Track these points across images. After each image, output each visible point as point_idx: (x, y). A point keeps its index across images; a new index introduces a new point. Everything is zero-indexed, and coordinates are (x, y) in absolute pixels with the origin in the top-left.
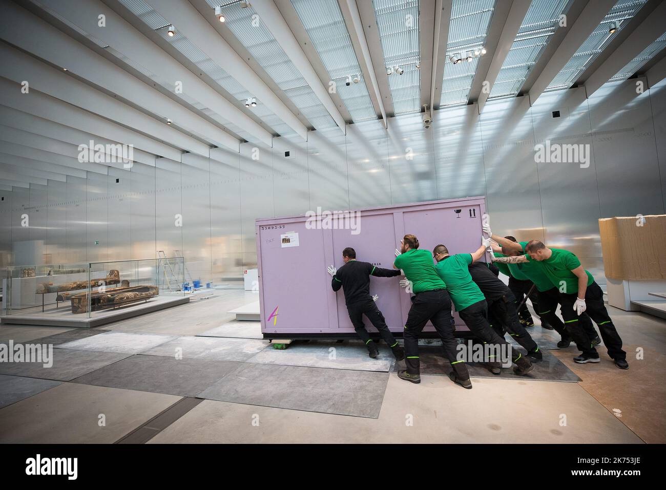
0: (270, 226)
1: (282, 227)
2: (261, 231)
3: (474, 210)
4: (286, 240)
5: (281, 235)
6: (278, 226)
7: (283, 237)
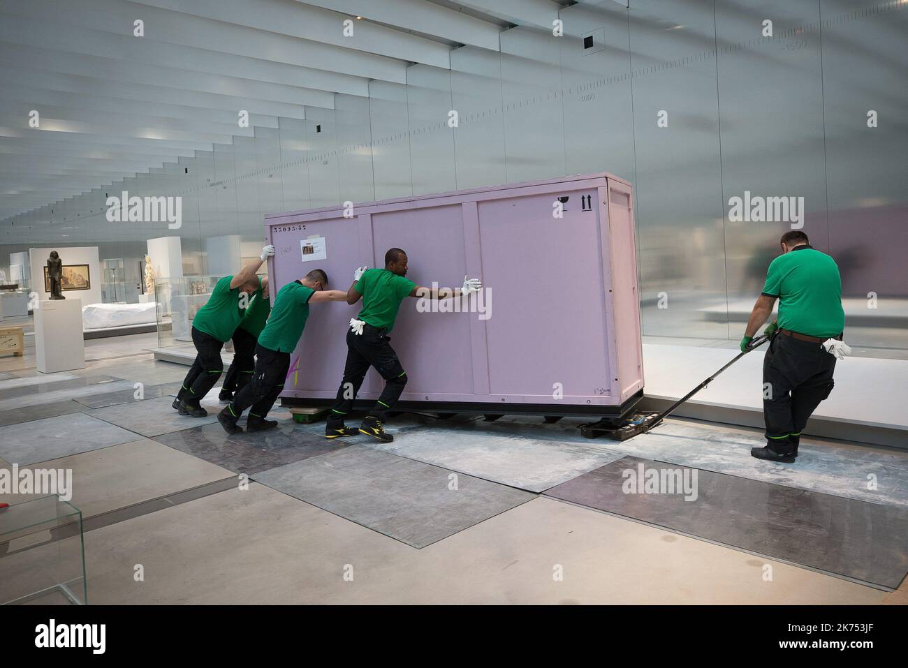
0: (285, 227)
1: (302, 228)
2: (274, 233)
3: (589, 197)
4: (308, 250)
5: (301, 241)
6: (297, 227)
7: (303, 243)
